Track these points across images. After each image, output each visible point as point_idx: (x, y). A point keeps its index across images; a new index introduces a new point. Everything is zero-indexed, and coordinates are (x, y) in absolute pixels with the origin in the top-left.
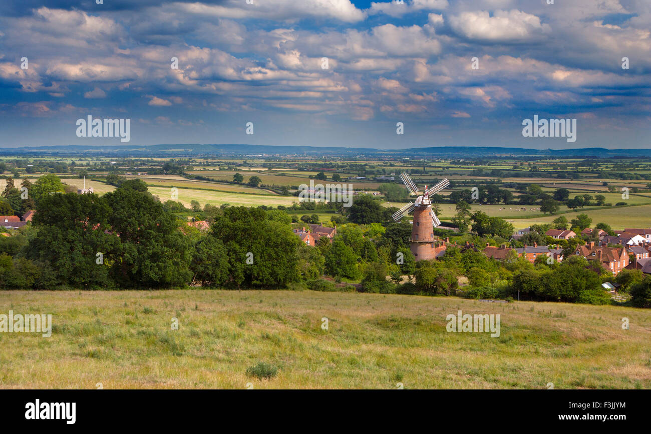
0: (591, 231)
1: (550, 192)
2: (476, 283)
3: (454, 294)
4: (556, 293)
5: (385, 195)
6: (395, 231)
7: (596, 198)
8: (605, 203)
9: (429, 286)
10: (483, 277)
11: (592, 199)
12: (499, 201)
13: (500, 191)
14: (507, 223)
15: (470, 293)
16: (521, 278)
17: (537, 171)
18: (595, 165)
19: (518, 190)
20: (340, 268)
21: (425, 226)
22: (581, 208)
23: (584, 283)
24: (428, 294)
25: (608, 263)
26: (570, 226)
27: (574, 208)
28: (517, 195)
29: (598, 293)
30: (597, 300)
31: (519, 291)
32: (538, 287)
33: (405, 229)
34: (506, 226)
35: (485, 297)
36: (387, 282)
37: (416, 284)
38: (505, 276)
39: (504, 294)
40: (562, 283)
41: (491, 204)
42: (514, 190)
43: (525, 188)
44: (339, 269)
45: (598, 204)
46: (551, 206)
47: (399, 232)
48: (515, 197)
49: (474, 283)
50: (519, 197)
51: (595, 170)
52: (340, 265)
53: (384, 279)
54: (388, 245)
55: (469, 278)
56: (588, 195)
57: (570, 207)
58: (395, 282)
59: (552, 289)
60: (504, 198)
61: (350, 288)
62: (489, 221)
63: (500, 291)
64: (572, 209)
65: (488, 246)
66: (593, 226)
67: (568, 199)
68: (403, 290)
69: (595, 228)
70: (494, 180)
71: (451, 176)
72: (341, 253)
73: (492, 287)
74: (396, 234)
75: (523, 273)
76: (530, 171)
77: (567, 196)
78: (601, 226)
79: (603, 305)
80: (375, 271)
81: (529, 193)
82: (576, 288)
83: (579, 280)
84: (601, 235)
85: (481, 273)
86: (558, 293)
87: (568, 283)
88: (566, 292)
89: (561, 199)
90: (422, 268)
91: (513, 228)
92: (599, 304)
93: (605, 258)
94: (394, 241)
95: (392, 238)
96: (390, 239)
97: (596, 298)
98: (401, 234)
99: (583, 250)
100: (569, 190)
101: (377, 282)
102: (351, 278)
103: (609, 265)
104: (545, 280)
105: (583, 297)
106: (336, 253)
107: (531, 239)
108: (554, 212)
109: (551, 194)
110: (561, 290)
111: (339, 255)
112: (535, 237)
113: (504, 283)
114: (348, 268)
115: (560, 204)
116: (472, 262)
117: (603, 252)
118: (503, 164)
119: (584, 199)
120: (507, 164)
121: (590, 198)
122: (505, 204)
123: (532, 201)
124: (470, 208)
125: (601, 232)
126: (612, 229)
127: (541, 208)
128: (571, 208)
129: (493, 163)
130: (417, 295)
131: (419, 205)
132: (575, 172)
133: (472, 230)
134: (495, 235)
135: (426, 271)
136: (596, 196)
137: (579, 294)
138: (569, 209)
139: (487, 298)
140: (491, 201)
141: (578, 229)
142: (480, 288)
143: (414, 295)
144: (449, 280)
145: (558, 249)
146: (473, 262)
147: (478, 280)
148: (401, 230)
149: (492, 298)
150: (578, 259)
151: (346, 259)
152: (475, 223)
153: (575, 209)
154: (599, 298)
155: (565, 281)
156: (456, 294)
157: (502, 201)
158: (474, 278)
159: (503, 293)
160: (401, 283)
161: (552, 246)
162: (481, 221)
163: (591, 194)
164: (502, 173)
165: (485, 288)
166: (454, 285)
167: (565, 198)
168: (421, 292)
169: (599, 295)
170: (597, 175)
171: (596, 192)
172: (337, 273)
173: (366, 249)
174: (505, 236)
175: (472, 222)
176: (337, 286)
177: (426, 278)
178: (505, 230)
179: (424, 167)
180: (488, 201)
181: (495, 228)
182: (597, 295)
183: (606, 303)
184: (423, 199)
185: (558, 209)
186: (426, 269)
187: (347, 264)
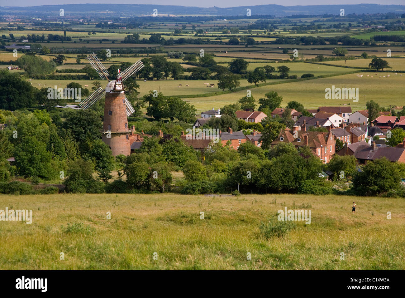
0: (282, 110)
1: (223, 63)
2: (192, 177)
3: (169, 190)
4: (278, 185)
5: (26, 70)
6: (75, 121)
7: (279, 70)
8: (289, 76)
9: (142, 183)
10: (200, 171)
11: (275, 71)
12: (166, 76)
13: (168, 64)
14: (188, 104)
15: (187, 189)
16: (241, 170)
17: (203, 36)
18: (271, 27)
19: (187, 61)
20: (33, 167)
21: (118, 115)
22: (264, 82)
23: (306, 172)
24: (142, 191)
25: (315, 149)
26: (258, 105)
27: (255, 82)
28: (186, 66)
29: (320, 183)
30: (319, 190)
31: (239, 184)
32: (259, 178)
33: (86, 118)
34: (187, 108)
35: (204, 191)
36: (94, 181)
37: (127, 181)
38: (221, 169)
39: (223, 188)
40: (283, 174)
41: (158, 80)
42: (180, 60)
43: (195, 59)
44: (32, 169)
45: (282, 77)
46: (230, 82)
47: (79, 121)
48: (185, 70)
49: (190, 177)
50: (189, 70)
51: (272, 33)
52: (33, 163)
53: (90, 178)
54: (67, 136)
55: (185, 172)
56: (270, 67)
57: (250, 81)
58: (103, 180)
59: (274, 181)
60: (173, 73)
61: (52, 189)
62: (167, 102)
63: (218, 185)
64: (253, 84)
65: (184, 135)
66: (284, 105)
67: (246, 72)
68: (113, 188)
69: (287, 107)
70: (155, 48)
71: (101, 43)
72: (33, 150)
73: (210, 180)
74: (76, 124)
75: (242, 165)
76: (196, 35)
77: (245, 68)
78: (293, 105)
79: (325, 194)
80: (80, 169)
81: (200, 65)
82: (297, 178)
83: (300, 170)
84: (293, 116)
85: (197, 166)
86: (280, 184)
87: (289, 173)
88: (288, 183)
89: (238, 72)
90: (134, 163)
91: (195, 110)
92: (321, 194)
93: (311, 144)
94: (74, 132)
95: (72, 128)
96: (70, 130)
97: (318, 188)
98: (82, 123)
99: (287, 135)
100: (248, 60)
101: (82, 181)
102: (45, 177)
103: (316, 151)
104: (265, 171)
105: (305, 188)
106: (27, 150)
107: (224, 124)
108: (233, 88)
109: (226, 65)
110: (282, 181)
111: (32, 153)
112: (228, 122)
113: (222, 176)
114: (42, 167)
115: (238, 78)
116: (173, 154)
117: (308, 137)
118: (161, 27)
119: (265, 70)
120: (166, 27)
121: (272, 70)
122: (175, 80)
123: (205, 75)
124: (138, 86)
125: (293, 111)
126: (305, 108)
127: (219, 84)
128: (252, 82)
129: (149, 25)
130: (129, 193)
131: (111, 90)
132: (249, 36)
133: (147, 114)
134: (175, 118)
135: (139, 166)
136: (279, 68)
137: (300, 184)
138: (250, 84)
139: (206, 193)
140: (158, 76)
141: (267, 109)
142: (197, 182)
143: (126, 193)
144: (164, 175)
145: (255, 135)
146: (175, 154)
147: (195, 174)
148: (82, 119)
149: (211, 192)
150: (287, 147)
151: (40, 156)
152: (151, 105)
153: (257, 83)
154: (321, 187)
155: (286, 171)
156: (170, 190)
157: (170, 76)
158: (190, 172)
159: (222, 186)
160: (110, 181)
161: (246, 130)
162: (158, 103)
163: (272, 65)
164: (163, 39)
165: (203, 182)
166: (168, 180)
167: (243, 71)
168: (134, 190)
169: (321, 185)
170: (274, 39)
171: (277, 62)
172: (30, 173)
173: (52, 144)
174: (186, 120)
175: (147, 104)
176: (35, 188)
177: (140, 175)
178: (186, 112)
179: (65, 31)
180: (154, 76)
181: (174, 111)
182: (318, 185)
183: (328, 193)
184: (116, 84)
185: (238, 84)
186: (138, 165)
187: (41, 162)
